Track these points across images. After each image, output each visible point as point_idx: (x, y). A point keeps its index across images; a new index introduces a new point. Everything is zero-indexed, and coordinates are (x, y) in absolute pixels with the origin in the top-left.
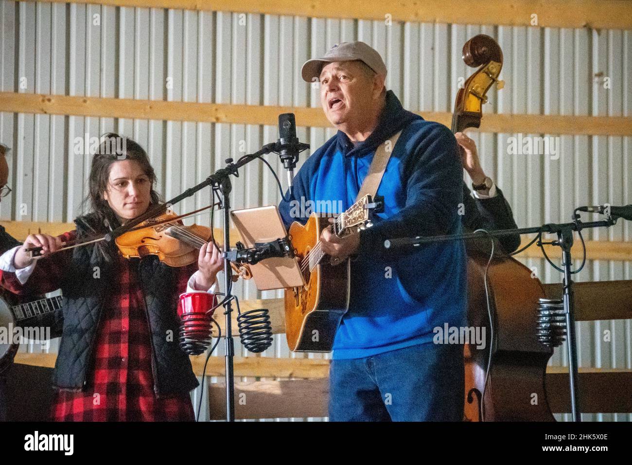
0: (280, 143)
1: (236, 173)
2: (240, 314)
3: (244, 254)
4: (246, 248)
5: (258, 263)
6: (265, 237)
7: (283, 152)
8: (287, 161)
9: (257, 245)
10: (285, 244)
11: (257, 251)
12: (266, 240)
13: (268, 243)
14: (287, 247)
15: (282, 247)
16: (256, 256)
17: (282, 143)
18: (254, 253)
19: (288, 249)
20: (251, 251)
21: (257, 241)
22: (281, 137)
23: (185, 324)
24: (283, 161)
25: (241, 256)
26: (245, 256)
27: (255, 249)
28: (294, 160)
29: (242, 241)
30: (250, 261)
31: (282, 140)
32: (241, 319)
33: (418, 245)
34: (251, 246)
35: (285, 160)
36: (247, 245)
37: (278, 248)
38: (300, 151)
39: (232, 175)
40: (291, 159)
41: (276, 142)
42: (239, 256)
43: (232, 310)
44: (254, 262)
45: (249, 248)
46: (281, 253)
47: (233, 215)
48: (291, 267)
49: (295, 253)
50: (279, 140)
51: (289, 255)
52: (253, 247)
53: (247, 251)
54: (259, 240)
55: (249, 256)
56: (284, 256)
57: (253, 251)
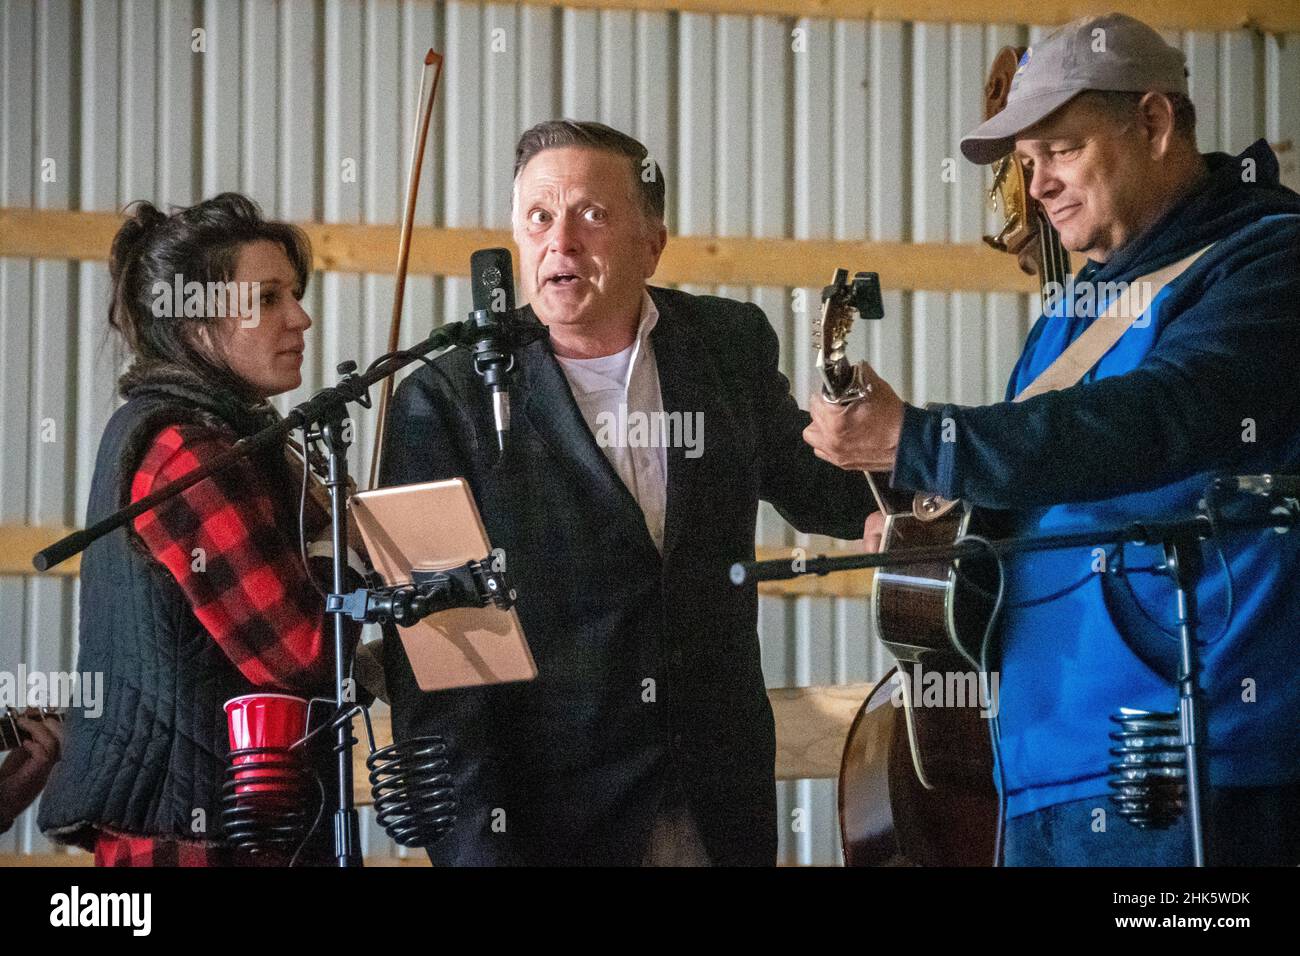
0: (475, 322)
1: (363, 398)
2: (374, 750)
3: (385, 601)
4: (390, 585)
5: (421, 621)
6: (434, 557)
7: (482, 346)
8: (493, 367)
9: (417, 577)
10: (486, 574)
11: (416, 593)
12: (440, 564)
13: (446, 572)
14: (491, 581)
15: (479, 581)
16: (415, 606)
17: (478, 322)
18: (410, 597)
19: (494, 587)
20: (403, 592)
21: (417, 568)
22: (477, 308)
23: (237, 776)
24: (481, 367)
25: (377, 604)
26: (388, 605)
27: (411, 588)
30: (399, 616)
31: (478, 315)
32: (377, 763)
34: (402, 579)
35: (488, 366)
36: (391, 576)
37: (469, 584)
39: (354, 402)
40: (501, 364)
41: (464, 322)
42: (372, 605)
43: (356, 741)
44: (410, 620)
45: (399, 584)
46: (480, 599)
47: (357, 502)
48: (503, 631)
49: (513, 598)
50: (472, 315)
51: (497, 602)
52: (407, 583)
53: (391, 593)
54: (421, 565)
55: (396, 604)
56: (486, 604)
57: (406, 591)
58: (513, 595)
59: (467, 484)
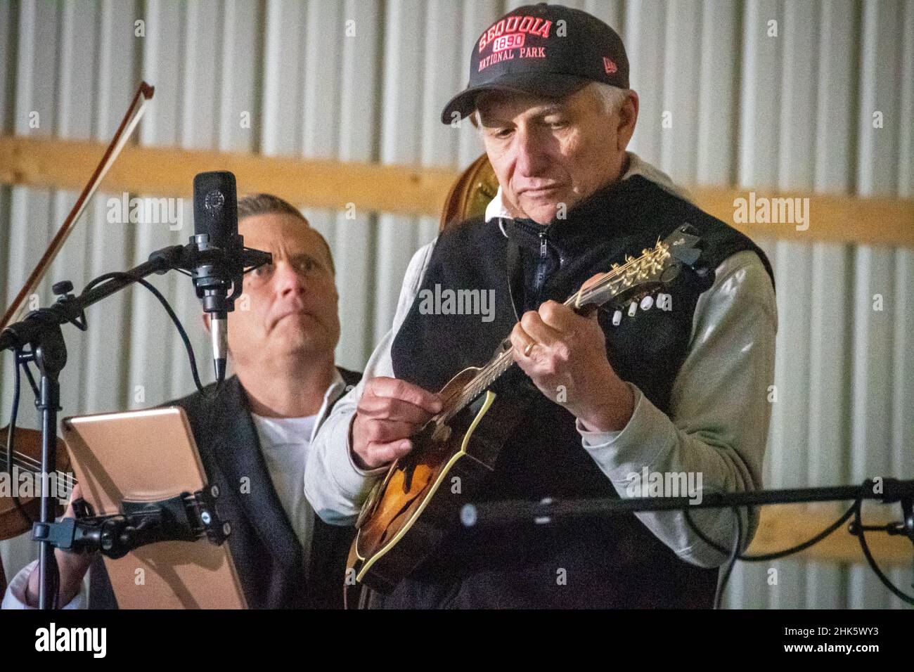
0: (196, 246)
1: (79, 319)
3: (94, 531)
4: (98, 515)
5: (129, 554)
6: (144, 486)
7: (202, 271)
8: (213, 292)
9: (128, 507)
10: (201, 507)
11: (126, 523)
12: (150, 495)
13: (161, 504)
14: (205, 514)
15: (194, 520)
16: (124, 537)
17: (199, 246)
18: (119, 528)
19: (208, 521)
20: (113, 523)
21: (128, 498)
22: (198, 232)
24: (200, 293)
25: (85, 533)
26: (96, 536)
27: (121, 518)
28: (230, 292)
29: (88, 497)
30: (107, 547)
31: (200, 239)
33: (545, 520)
34: (111, 509)
35: (207, 292)
36: (101, 506)
37: (182, 517)
38: (245, 269)
39: (69, 324)
40: (221, 289)
41: (184, 246)
42: (79, 535)
44: (118, 551)
45: (108, 514)
46: (191, 531)
47: (68, 428)
48: (214, 566)
49: (227, 533)
50: (193, 239)
51: (209, 535)
52: (117, 513)
53: (101, 524)
54: (132, 495)
55: (105, 535)
56: (198, 538)
57: (117, 522)
58: (227, 530)
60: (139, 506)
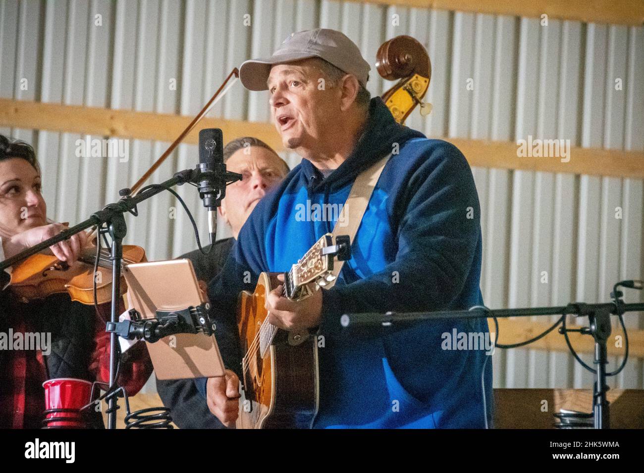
0: (199, 170)
1: (133, 210)
2: (129, 413)
3: (140, 327)
4: (143, 318)
5: (160, 340)
6: (171, 303)
7: (203, 184)
8: (209, 196)
9: (159, 314)
10: (199, 315)
11: (158, 323)
12: (172, 308)
13: (176, 313)
14: (202, 319)
15: (195, 318)
16: (157, 331)
17: (202, 170)
18: (155, 326)
19: (203, 323)
20: (151, 323)
21: (159, 309)
22: (202, 161)
23: (49, 424)
24: (202, 196)
25: (135, 329)
26: (141, 330)
27: (156, 320)
28: (219, 196)
29: (138, 308)
30: (147, 336)
31: (202, 166)
32: (130, 420)
33: (388, 324)
34: (150, 315)
35: (206, 196)
36: (144, 314)
37: (189, 321)
38: (227, 183)
39: (128, 212)
40: (214, 194)
41: (193, 169)
42: (132, 330)
43: (119, 408)
44: (154, 339)
45: (148, 318)
46: (194, 328)
47: (127, 270)
48: (207, 348)
49: (214, 329)
50: (198, 166)
51: (204, 331)
52: (153, 318)
53: (144, 323)
54: (162, 308)
55: (146, 329)
56: (198, 332)
57: (153, 322)
58: (214, 328)
59: (191, 262)
60: (166, 314)
